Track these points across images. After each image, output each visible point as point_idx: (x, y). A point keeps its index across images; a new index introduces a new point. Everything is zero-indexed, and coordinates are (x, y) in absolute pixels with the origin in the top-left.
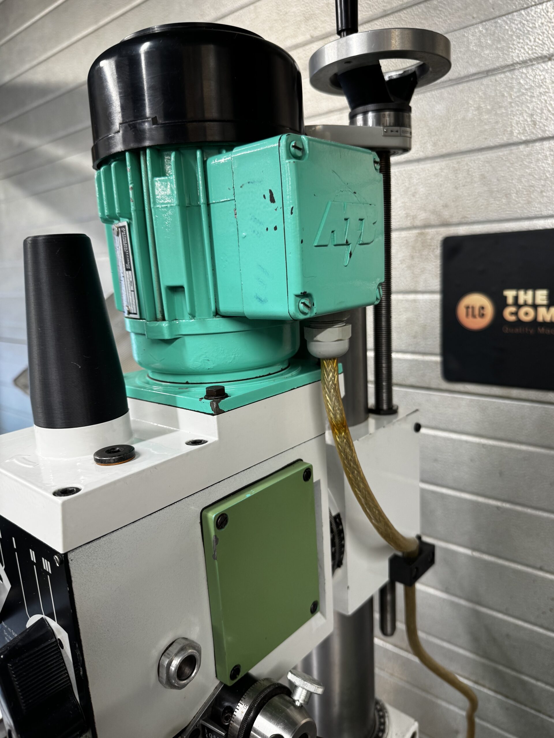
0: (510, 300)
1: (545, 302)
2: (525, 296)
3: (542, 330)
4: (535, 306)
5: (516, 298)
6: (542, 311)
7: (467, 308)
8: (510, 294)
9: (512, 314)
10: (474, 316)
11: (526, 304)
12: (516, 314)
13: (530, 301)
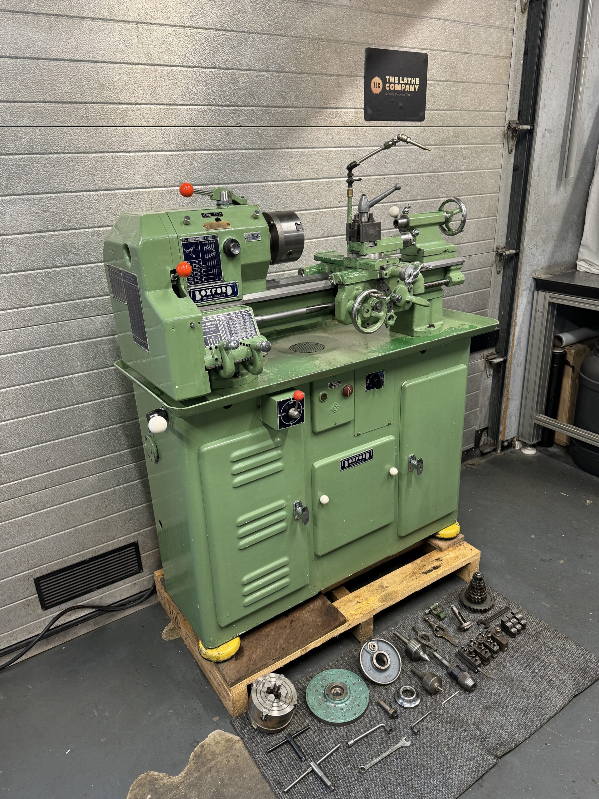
0: (388, 81)
1: (397, 82)
2: (392, 79)
3: (396, 94)
4: (395, 84)
5: (389, 79)
6: (396, 85)
7: (374, 83)
8: (387, 77)
9: (388, 87)
10: (376, 88)
11: (392, 83)
12: (389, 87)
13: (393, 82)
